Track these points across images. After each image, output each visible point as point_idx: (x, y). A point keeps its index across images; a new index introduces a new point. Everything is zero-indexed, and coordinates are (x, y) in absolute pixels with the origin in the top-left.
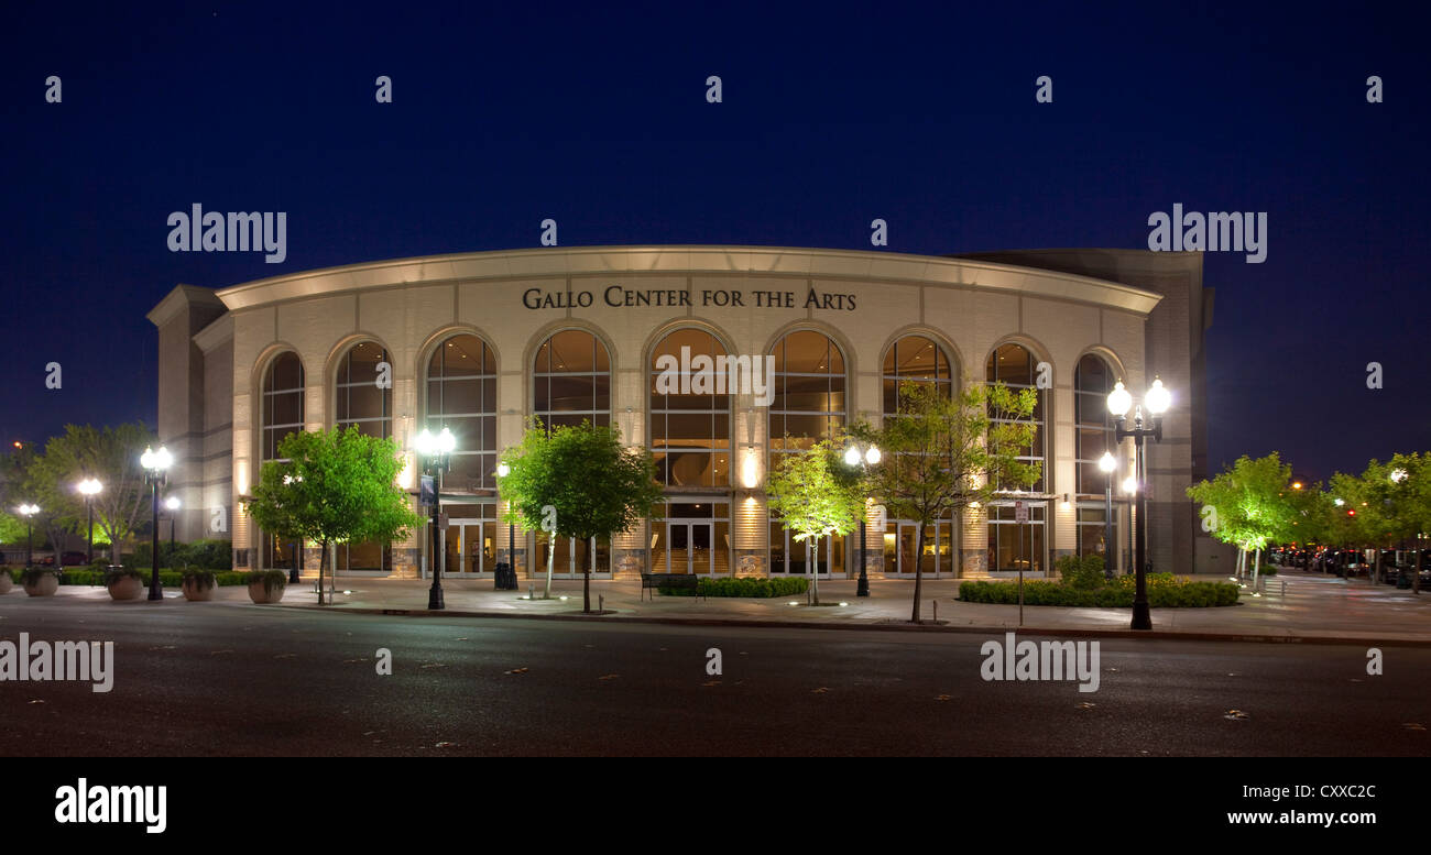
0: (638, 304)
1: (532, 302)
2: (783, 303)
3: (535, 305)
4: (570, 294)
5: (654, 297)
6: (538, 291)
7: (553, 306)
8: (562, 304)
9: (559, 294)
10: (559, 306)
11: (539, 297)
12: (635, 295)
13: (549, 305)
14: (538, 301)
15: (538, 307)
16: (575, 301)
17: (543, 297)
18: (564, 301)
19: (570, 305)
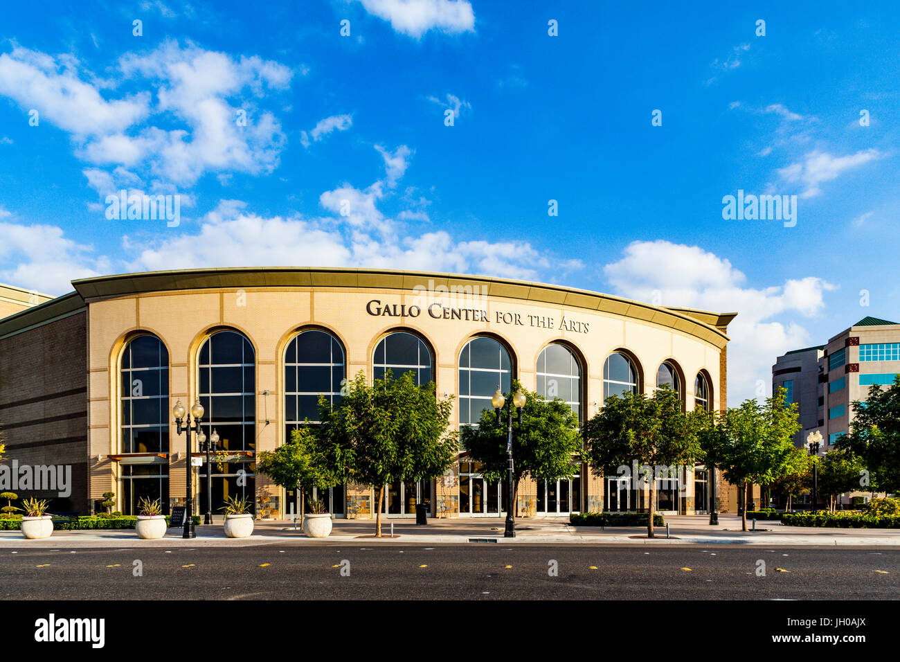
0: (452, 318)
1: (374, 311)
2: (546, 325)
3: (376, 313)
4: (403, 307)
5: (463, 314)
6: (379, 302)
7: (390, 315)
8: (397, 314)
9: (395, 306)
10: (395, 315)
11: (379, 307)
12: (450, 312)
13: (387, 314)
14: (379, 310)
15: (379, 313)
16: (406, 312)
17: (383, 307)
18: (399, 311)
19: (403, 315)
